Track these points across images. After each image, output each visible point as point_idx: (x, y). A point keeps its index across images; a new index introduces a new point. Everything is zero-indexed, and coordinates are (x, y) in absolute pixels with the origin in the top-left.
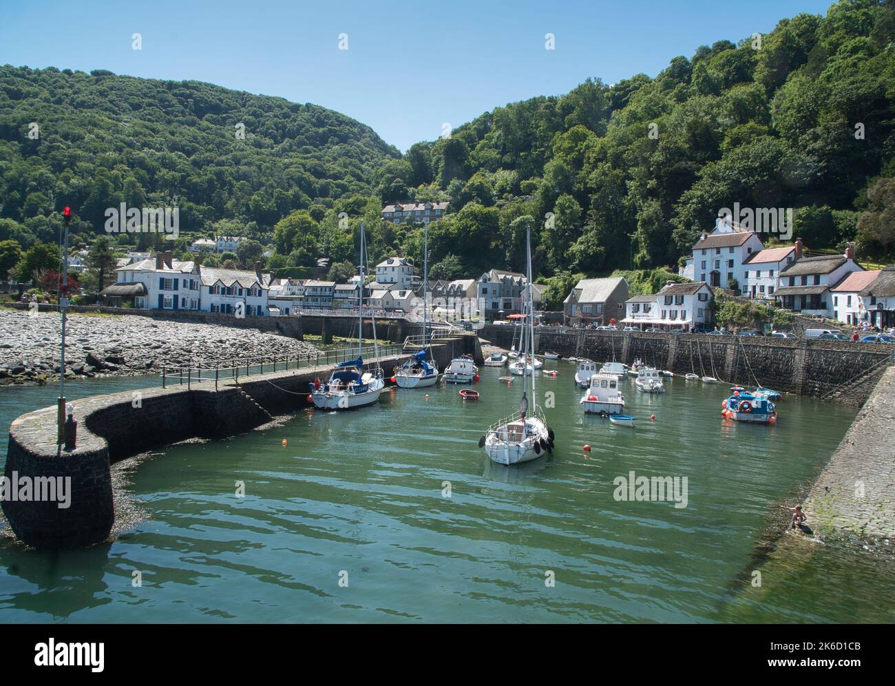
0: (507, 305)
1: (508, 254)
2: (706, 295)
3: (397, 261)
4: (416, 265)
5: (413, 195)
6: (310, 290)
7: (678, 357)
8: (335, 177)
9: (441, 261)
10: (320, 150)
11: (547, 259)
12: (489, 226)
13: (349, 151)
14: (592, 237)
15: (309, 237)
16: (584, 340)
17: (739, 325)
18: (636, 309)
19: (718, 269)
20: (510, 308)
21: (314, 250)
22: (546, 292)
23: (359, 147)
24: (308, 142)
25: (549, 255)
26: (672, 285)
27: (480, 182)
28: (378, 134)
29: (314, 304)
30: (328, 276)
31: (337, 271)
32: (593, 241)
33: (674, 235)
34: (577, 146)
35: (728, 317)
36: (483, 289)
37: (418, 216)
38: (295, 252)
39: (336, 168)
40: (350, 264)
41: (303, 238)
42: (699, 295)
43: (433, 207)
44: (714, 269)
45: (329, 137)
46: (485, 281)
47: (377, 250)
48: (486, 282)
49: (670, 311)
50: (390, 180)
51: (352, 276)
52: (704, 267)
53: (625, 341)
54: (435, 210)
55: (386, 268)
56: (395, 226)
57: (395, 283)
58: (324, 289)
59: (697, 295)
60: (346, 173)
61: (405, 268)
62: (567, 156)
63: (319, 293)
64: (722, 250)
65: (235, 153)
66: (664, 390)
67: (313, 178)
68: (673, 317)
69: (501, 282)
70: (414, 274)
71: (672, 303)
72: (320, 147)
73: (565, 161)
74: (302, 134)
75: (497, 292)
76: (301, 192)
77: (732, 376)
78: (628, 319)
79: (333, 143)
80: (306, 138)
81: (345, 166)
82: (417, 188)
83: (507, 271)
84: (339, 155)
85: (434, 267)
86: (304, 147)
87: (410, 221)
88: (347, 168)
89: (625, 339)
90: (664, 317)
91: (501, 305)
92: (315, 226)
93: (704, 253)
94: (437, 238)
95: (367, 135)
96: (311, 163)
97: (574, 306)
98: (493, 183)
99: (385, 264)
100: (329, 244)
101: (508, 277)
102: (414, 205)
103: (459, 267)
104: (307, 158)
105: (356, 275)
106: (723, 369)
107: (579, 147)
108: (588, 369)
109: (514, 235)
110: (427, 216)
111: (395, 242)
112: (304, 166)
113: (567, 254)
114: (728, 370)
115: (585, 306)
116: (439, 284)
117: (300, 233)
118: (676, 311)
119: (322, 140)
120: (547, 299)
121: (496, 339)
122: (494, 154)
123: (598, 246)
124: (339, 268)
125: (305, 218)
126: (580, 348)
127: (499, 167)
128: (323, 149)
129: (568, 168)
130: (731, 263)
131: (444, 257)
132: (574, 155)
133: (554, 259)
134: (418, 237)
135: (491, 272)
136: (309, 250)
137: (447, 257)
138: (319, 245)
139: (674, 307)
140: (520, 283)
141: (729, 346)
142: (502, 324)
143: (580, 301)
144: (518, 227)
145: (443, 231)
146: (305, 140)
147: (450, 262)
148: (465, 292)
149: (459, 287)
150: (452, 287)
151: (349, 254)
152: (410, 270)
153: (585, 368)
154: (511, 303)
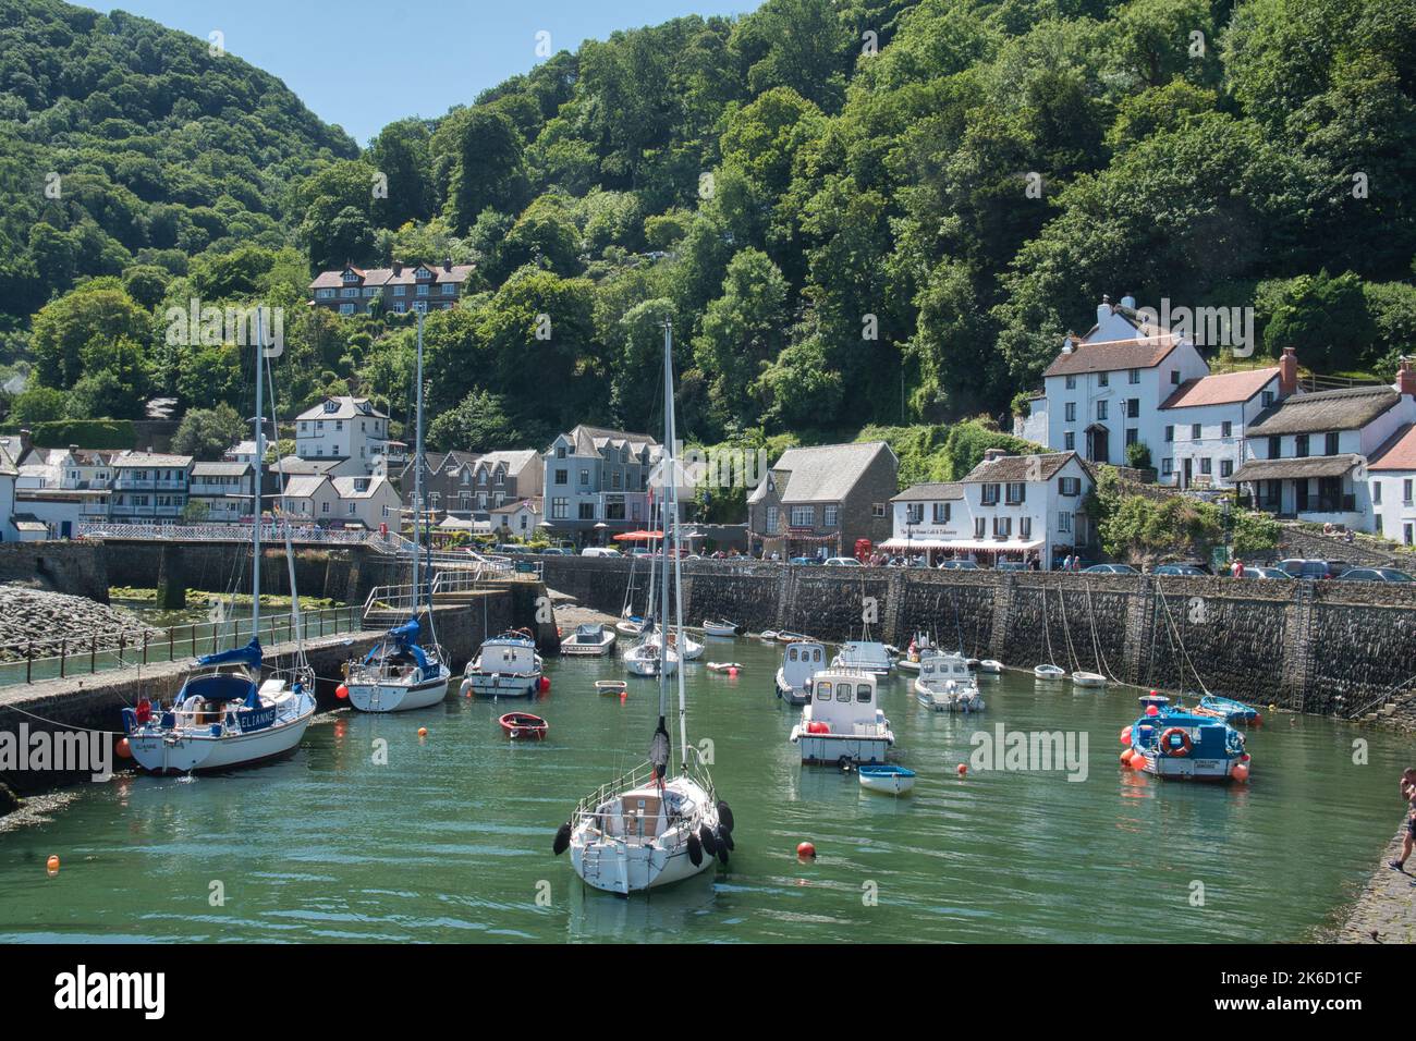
0: (614, 511)
1: (615, 390)
2: (1078, 481)
3: (348, 407)
4: (396, 414)
5: (388, 246)
6: (129, 476)
7: (1015, 628)
8: (192, 199)
9: (456, 406)
10: (151, 130)
11: (707, 401)
12: (570, 323)
13: (227, 136)
14: (812, 349)
15: (124, 344)
16: (797, 590)
17: (1154, 550)
18: (916, 517)
19: (1102, 422)
20: (623, 516)
21: (137, 377)
23: (251, 126)
24: (119, 108)
25: (713, 392)
26: (998, 459)
27: (549, 219)
28: (301, 97)
29: (137, 510)
30: (176, 440)
31: (198, 428)
32: (815, 358)
33: (1001, 344)
34: (776, 135)
35: (1129, 532)
36: (558, 472)
37: (399, 299)
38: (89, 382)
39: (192, 176)
40: (233, 413)
41: (109, 349)
42: (1062, 481)
43: (435, 276)
44: (1095, 422)
45: (175, 100)
46: (562, 453)
47: (297, 379)
48: (564, 457)
49: (996, 520)
50: (330, 211)
51: (236, 441)
52: (1070, 418)
53: (891, 591)
54: (440, 285)
55: (320, 423)
56: (345, 324)
57: (343, 459)
58: (163, 475)
59: (1055, 482)
60: (220, 190)
61: (370, 422)
62: (752, 159)
63: (150, 483)
64: (1111, 378)
66: (982, 705)
67: (133, 200)
68: (1002, 536)
69: (600, 456)
70: (391, 437)
71: (998, 500)
72: (152, 123)
73: (748, 170)
74: (104, 88)
75: (592, 479)
76: (102, 234)
77: (1143, 670)
78: (898, 541)
79: (184, 114)
80: (114, 97)
81: (217, 172)
82: (396, 231)
83: (613, 428)
84: (202, 145)
85: (438, 421)
86: (110, 120)
87: (381, 309)
88: (221, 177)
89: (891, 586)
90: (980, 535)
91: (600, 511)
92: (142, 318)
93: (1070, 385)
94: (446, 351)
95: (273, 97)
96: (127, 161)
97: (772, 510)
98: (581, 222)
99: (318, 412)
100: (177, 362)
101: (616, 442)
102: (390, 272)
103: (499, 420)
104: (117, 149)
105: (246, 439)
106: (1119, 653)
107: (781, 139)
108: (806, 657)
109: (629, 346)
110: (422, 299)
111: (345, 359)
112: (109, 168)
113: (753, 389)
114: (1133, 655)
115: (797, 511)
116: (451, 462)
117: (102, 335)
118: (1009, 520)
119: (158, 106)
120: (709, 496)
121: (588, 590)
122: (582, 153)
123: (826, 369)
124: (203, 423)
125: (114, 299)
126: (786, 609)
127: (594, 184)
128: (160, 128)
129: (753, 187)
130: (1133, 407)
131: (464, 396)
132: (767, 157)
133: (723, 400)
134: (401, 349)
135: (575, 433)
136: (124, 377)
137: (471, 396)
138: (151, 365)
139: (1002, 510)
140: (644, 456)
141: (1132, 600)
142: (601, 554)
143: (784, 500)
144: (639, 326)
145: (461, 335)
146: (113, 104)
147: (479, 408)
148: (514, 480)
149: (499, 468)
150: (482, 468)
151: (228, 387)
152: (380, 427)
153: (799, 656)
154: (623, 505)
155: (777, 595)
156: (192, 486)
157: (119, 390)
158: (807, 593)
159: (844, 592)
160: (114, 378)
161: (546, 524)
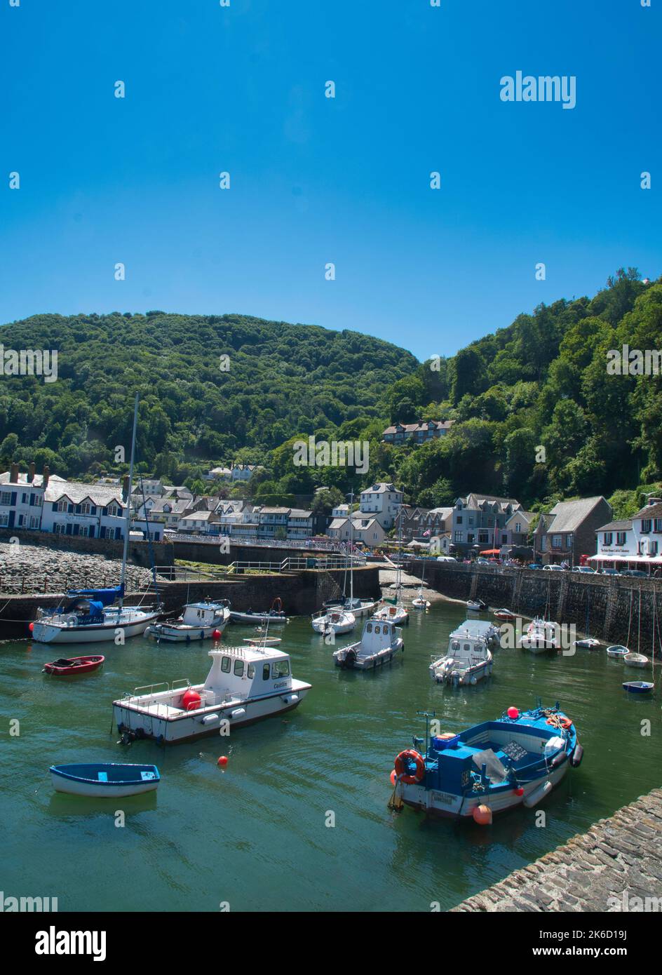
0: (483, 538)
1: (505, 477)
3: (384, 487)
4: (408, 491)
5: (421, 414)
6: (266, 518)
7: (616, 617)
8: (366, 403)
9: (430, 486)
10: (353, 376)
11: (548, 481)
12: (484, 444)
13: (384, 376)
14: (590, 448)
18: (608, 542)
20: (487, 541)
22: (534, 521)
23: (394, 371)
24: (341, 368)
25: (550, 476)
26: (655, 504)
27: (491, 396)
28: (418, 358)
29: (269, 533)
31: (324, 499)
32: (592, 453)
34: (586, 341)
36: (458, 517)
37: (421, 437)
38: (286, 478)
39: (368, 394)
40: (338, 491)
43: (437, 426)
45: (364, 363)
46: (460, 508)
47: (370, 476)
48: (461, 510)
49: (649, 543)
50: (398, 399)
51: (338, 504)
53: (562, 587)
54: (439, 430)
55: (370, 495)
56: (394, 450)
57: (379, 512)
58: (278, 517)
60: (378, 399)
61: (393, 495)
62: (573, 354)
65: (264, 381)
67: (341, 405)
68: (652, 553)
69: (479, 509)
70: (404, 502)
71: (650, 530)
72: (354, 373)
73: (571, 360)
74: (337, 361)
75: (475, 522)
76: (326, 419)
78: (600, 556)
79: (369, 369)
80: (340, 364)
81: (378, 391)
82: (425, 407)
84: (373, 381)
85: (421, 494)
86: (337, 373)
87: (411, 443)
88: (379, 393)
90: (641, 552)
91: (476, 538)
94: (428, 459)
95: (405, 359)
96: (341, 389)
97: (544, 537)
98: (510, 397)
99: (370, 490)
101: (489, 503)
102: (417, 425)
103: (448, 493)
104: (339, 385)
105: (343, 503)
107: (589, 341)
109: (508, 453)
110: (429, 437)
111: (391, 466)
112: (334, 392)
113: (562, 473)
115: (555, 538)
116: (417, 513)
118: (656, 543)
119: (357, 366)
122: (515, 365)
123: (596, 460)
124: (327, 496)
127: (519, 379)
128: (357, 374)
129: (572, 367)
131: (434, 482)
132: (580, 352)
133: (555, 480)
134: (410, 461)
135: (468, 497)
136: (300, 476)
137: (438, 481)
139: (652, 537)
140: (508, 510)
142: (445, 560)
143: (550, 531)
144: (513, 442)
145: (436, 452)
146: (339, 367)
147: (441, 486)
148: (443, 522)
149: (437, 515)
150: (429, 516)
151: (340, 480)
152: (398, 497)
153: (373, 629)
154: (488, 535)
155: (513, 587)
156: (289, 523)
157: (298, 482)
158: (526, 587)
159: (542, 586)
160: (295, 476)
161: (452, 545)
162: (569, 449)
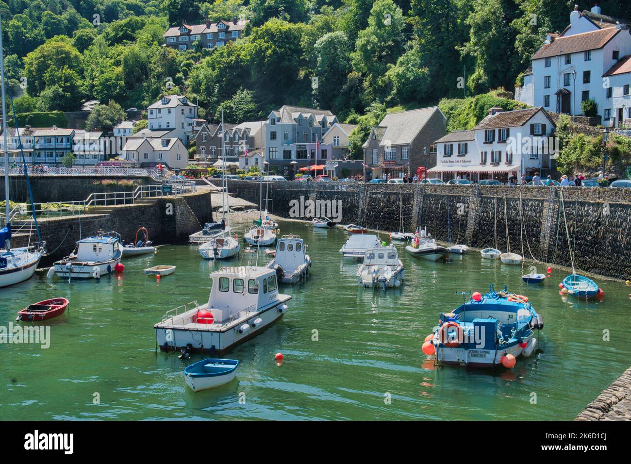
0: (301, 154)
2: (544, 126)
3: (175, 100)
4: (202, 104)
5: (206, 12)
6: (42, 141)
7: (480, 224)
9: (230, 98)
11: (363, 89)
12: (290, 49)
14: (413, 55)
15: (67, 71)
17: (589, 169)
18: (448, 153)
19: (567, 88)
20: (306, 157)
21: (73, 88)
22: (354, 134)
25: (366, 84)
26: (497, 114)
29: (47, 160)
30: (88, 122)
31: (99, 115)
32: (415, 60)
33: (517, 44)
35: (573, 157)
36: (272, 133)
37: (209, 41)
38: (48, 92)
40: (118, 106)
41: (58, 74)
42: (532, 126)
43: (228, 27)
44: (562, 87)
46: (273, 122)
47: (154, 87)
48: (274, 124)
49: (492, 153)
51: (120, 121)
52: (547, 86)
53: (415, 199)
54: (230, 32)
55: (159, 110)
56: (181, 57)
57: (172, 130)
58: (60, 140)
59: (527, 127)
61: (186, 109)
63: (53, 145)
64: (573, 57)
68: (496, 162)
69: (294, 123)
70: (199, 117)
71: (494, 140)
75: (290, 136)
76: (78, 16)
77: (550, 253)
82: (211, 3)
83: (312, 108)
85: (220, 107)
87: (200, 47)
89: (415, 196)
90: (484, 162)
91: (294, 155)
92: (76, 57)
93: (547, 65)
94: (225, 68)
97: (375, 150)
99: (158, 104)
100: (93, 80)
101: (305, 115)
102: (205, 26)
103: (252, 106)
105: (125, 120)
106: (538, 241)
108: (290, 248)
109: (319, 59)
110: (221, 40)
111: (178, 75)
113: (382, 81)
114: (545, 242)
115: (387, 151)
116: (220, 129)
117: (55, 66)
118: (500, 153)
120: (355, 144)
123: (421, 67)
124: (102, 112)
125: (61, 47)
130: (587, 76)
131: (235, 93)
133: (371, 89)
134: (203, 70)
135: (281, 110)
136: (66, 89)
137: (239, 92)
138: (79, 83)
139: (496, 147)
140: (323, 123)
141: (546, 204)
142: (274, 179)
143: (380, 145)
144: (324, 48)
145: (234, 58)
147: (243, 97)
148: (252, 138)
149: (245, 131)
150: (236, 132)
151: (117, 93)
152: (192, 111)
153: (286, 247)
154: (306, 151)
155: (358, 202)
156: (74, 146)
157: (64, 96)
158: (373, 201)
159: (392, 200)
160: (61, 90)
161: (266, 163)
162: (388, 54)
